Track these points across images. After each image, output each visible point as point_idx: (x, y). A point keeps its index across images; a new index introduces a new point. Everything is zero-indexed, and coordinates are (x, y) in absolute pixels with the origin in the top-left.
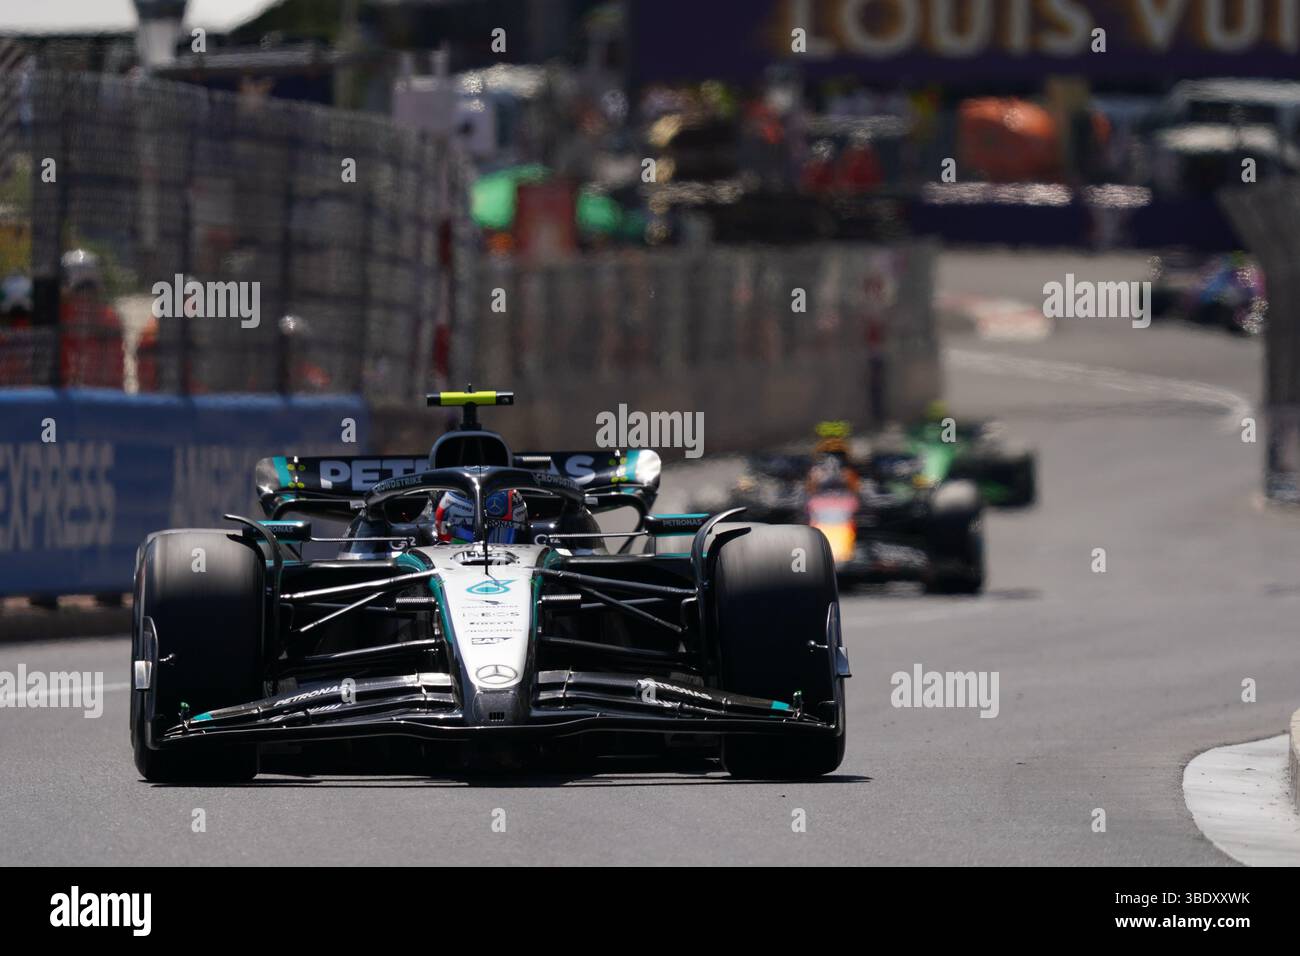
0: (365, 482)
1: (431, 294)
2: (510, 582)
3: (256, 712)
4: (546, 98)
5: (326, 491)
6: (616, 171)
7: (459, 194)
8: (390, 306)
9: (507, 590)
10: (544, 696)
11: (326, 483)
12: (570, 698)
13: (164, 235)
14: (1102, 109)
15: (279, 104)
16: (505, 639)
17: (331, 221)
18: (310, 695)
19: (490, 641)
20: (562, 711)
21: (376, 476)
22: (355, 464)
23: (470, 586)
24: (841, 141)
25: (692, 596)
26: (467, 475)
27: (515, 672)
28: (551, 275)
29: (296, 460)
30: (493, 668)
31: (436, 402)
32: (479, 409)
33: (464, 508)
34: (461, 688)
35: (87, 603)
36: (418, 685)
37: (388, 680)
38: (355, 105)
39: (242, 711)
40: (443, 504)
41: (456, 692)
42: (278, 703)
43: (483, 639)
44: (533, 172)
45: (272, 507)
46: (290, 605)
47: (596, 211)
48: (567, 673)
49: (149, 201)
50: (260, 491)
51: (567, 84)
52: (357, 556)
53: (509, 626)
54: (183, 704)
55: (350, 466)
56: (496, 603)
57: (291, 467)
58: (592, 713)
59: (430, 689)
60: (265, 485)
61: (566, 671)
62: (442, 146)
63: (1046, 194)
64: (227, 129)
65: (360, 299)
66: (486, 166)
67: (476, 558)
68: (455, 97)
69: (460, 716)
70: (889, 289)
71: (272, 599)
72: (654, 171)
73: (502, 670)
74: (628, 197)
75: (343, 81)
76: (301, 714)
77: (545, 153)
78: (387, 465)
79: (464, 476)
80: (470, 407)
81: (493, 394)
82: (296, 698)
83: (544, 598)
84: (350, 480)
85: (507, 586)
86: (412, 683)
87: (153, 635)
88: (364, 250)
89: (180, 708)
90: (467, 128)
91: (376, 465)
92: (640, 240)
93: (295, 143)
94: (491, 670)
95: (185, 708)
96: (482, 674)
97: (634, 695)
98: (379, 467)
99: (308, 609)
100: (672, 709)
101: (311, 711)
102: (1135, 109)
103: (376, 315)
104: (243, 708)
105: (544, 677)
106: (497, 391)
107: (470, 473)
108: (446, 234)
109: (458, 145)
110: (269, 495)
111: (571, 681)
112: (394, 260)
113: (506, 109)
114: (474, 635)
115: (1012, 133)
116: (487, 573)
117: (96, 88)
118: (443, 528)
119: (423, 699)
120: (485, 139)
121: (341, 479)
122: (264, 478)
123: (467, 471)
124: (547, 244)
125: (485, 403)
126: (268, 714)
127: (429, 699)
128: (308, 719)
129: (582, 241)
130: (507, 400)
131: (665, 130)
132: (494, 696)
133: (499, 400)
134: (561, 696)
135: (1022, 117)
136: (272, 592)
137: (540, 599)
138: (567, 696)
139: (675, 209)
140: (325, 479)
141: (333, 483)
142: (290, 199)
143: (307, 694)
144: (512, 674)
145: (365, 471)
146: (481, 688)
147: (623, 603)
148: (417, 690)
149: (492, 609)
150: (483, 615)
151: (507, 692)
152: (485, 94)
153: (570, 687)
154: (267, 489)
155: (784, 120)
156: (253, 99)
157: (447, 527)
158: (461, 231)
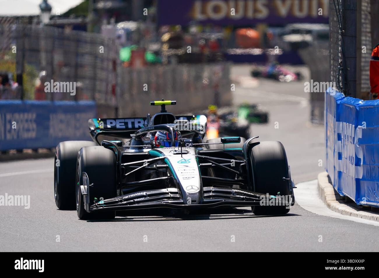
0: (120, 126)
1: (111, 77)
2: (189, 159)
3: (117, 200)
4: (138, 30)
5: (109, 128)
6: (155, 47)
7: (117, 53)
8: (101, 80)
9: (189, 162)
10: (206, 195)
11: (109, 126)
12: (214, 195)
13: (47, 64)
14: (271, 31)
15: (75, 32)
16: (193, 177)
17: (87, 60)
18: (134, 195)
19: (189, 178)
20: (211, 199)
21: (123, 124)
22: (117, 120)
23: (178, 161)
24: (207, 40)
25: (243, 163)
26: (168, 126)
27: (198, 188)
28: (139, 72)
29: (100, 119)
30: (191, 187)
31: (153, 104)
32: (166, 106)
33: (163, 136)
34: (181, 193)
35: (30, 151)
36: (167, 192)
37: (157, 190)
38: (93, 31)
39: (113, 200)
40: (157, 135)
41: (180, 194)
42: (124, 198)
43: (186, 178)
44: (134, 47)
45: (94, 134)
46: (124, 167)
47: (150, 57)
48: (212, 188)
49: (43, 56)
50: (90, 129)
51: (143, 26)
52: (133, 151)
53: (193, 173)
54: (95, 198)
55: (115, 121)
56: (187, 166)
57: (98, 122)
58: (222, 200)
59: (172, 193)
60: (92, 127)
61: (211, 187)
62: (113, 41)
63: (257, 51)
64: (62, 38)
65: (94, 78)
66: (123, 46)
67: (177, 152)
68: (116, 30)
69: (182, 201)
70: (220, 74)
71: (119, 165)
72: (165, 47)
73: (194, 187)
74: (157, 53)
75: (89, 27)
76: (132, 201)
77: (138, 43)
78: (126, 121)
79: (167, 127)
80: (163, 106)
81: (170, 101)
82: (130, 196)
83: (201, 164)
84: (116, 125)
85: (189, 161)
86: (166, 191)
87: (87, 178)
88: (94, 67)
89: (94, 199)
90: (119, 37)
91: (123, 121)
92: (161, 63)
93: (78, 41)
94: (190, 187)
95: (96, 200)
96: (188, 188)
97: (232, 194)
98: (124, 121)
99: (129, 168)
100: (243, 198)
101: (136, 200)
102: (277, 31)
103: (98, 83)
104: (113, 199)
105: (205, 189)
106: (171, 101)
107: (169, 126)
108: (115, 63)
109: (117, 42)
110: (93, 130)
111: (213, 190)
112: (102, 69)
113: (129, 33)
114: (184, 176)
115: (249, 37)
116: (182, 157)
117: (31, 29)
118: (157, 142)
119: (170, 196)
120: (123, 39)
121: (113, 125)
122: (91, 125)
123: (168, 125)
124: (138, 64)
125: (168, 104)
126: (121, 201)
127: (172, 196)
128: (134, 203)
129: (146, 63)
130: (174, 103)
131: (166, 37)
132: (193, 195)
133: (172, 103)
134: (211, 195)
135: (251, 33)
136: (118, 163)
137: (199, 164)
138: (213, 195)
139: (169, 57)
140: (109, 125)
141: (111, 126)
142: (77, 54)
143: (133, 195)
144: (197, 189)
145: (120, 122)
146: (188, 193)
147: (221, 164)
148: (168, 193)
149: (186, 168)
150: (184, 170)
151: (196, 194)
152: (123, 29)
153: (213, 192)
154: (92, 128)
155: (194, 35)
156: (68, 31)
157: (158, 142)
158: (118, 62)
